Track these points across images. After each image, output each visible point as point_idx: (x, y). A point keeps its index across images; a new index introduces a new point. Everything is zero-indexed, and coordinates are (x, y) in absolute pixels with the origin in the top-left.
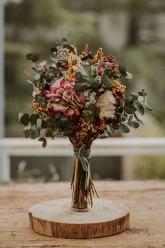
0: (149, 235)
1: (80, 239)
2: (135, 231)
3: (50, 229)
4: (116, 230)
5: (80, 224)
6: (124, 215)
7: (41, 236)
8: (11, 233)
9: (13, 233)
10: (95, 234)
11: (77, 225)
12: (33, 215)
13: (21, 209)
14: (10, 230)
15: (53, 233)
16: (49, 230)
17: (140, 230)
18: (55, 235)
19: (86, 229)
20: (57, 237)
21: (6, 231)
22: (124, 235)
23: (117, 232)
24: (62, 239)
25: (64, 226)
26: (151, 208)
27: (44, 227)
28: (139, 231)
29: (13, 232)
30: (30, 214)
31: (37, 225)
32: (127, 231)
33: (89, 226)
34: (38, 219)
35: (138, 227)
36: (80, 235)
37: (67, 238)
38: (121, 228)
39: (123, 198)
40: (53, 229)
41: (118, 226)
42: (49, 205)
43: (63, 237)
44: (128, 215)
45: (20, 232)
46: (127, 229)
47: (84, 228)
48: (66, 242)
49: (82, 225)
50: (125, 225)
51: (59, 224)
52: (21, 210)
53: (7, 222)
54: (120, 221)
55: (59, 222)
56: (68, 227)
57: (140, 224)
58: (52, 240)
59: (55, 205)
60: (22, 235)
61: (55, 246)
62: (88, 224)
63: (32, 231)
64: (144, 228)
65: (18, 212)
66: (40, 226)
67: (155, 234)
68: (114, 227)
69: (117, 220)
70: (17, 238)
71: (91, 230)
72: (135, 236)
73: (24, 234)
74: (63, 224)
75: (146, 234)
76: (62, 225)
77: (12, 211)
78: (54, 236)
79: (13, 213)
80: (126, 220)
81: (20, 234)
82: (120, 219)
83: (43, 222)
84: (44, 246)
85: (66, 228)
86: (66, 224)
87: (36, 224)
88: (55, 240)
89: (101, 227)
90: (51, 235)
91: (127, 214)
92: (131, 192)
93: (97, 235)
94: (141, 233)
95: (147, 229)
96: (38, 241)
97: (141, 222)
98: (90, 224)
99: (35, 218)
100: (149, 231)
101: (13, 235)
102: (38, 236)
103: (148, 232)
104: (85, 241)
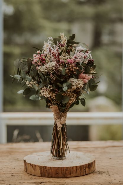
0: (109, 175)
1: (60, 178)
2: (100, 173)
3: (39, 171)
4: (86, 171)
5: (60, 168)
6: (91, 162)
7: (33, 176)
8: (11, 174)
9: (13, 175)
10: (71, 174)
11: (58, 168)
12: (27, 162)
13: (18, 159)
14: (10, 173)
15: (41, 174)
16: (38, 172)
17: (103, 172)
18: (43, 175)
19: (64, 170)
20: (44, 177)
21: (7, 173)
22: (91, 175)
23: (87, 174)
24: (48, 178)
25: (49, 168)
26: (110, 158)
27: (35, 170)
28: (102, 173)
29: (12, 174)
30: (25, 161)
31: (30, 169)
33: (67, 169)
34: (30, 164)
35: (101, 170)
36: (60, 175)
37: (51, 177)
38: (89, 170)
40: (41, 171)
41: (87, 169)
42: (38, 155)
44: (94, 161)
45: (18, 174)
46: (94, 172)
47: (63, 170)
48: (51, 180)
49: (62, 168)
50: (92, 168)
51: (46, 167)
53: (8, 167)
54: (89, 166)
55: (45, 166)
57: (103, 168)
58: (40, 179)
59: (42, 155)
60: (19, 176)
61: (43, 182)
62: (66, 167)
63: (26, 173)
64: (106, 171)
65: (16, 161)
66: (32, 169)
67: (113, 175)
68: (84, 169)
69: (86, 165)
70: (16, 177)
71: (68, 171)
72: (100, 176)
73: (20, 175)
74: (48, 167)
75: (107, 175)
76: (47, 168)
77: (11, 160)
78: (42, 176)
79: (12, 162)
80: (93, 165)
81: (18, 175)
82: (89, 164)
83: (34, 166)
84: (35, 183)
85: (51, 170)
86: (51, 167)
88: (42, 179)
89: (75, 169)
90: (40, 176)
91: (93, 161)
93: (73, 175)
95: (108, 171)
96: (31, 179)
98: (68, 167)
99: (28, 164)
100: (109, 173)
101: (12, 176)
102: (31, 176)
103: (108, 173)
104: (64, 179)
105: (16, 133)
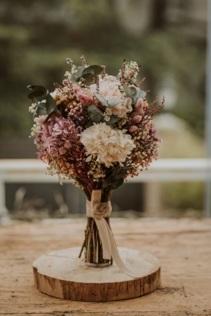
0: (186, 296)
1: (98, 302)
2: (169, 290)
3: (61, 289)
4: (144, 289)
5: (98, 284)
6: (154, 271)
7: (50, 298)
8: (10, 294)
9: (14, 294)
10: (117, 295)
11: (95, 284)
12: (38, 271)
13: (22, 259)
14: (9, 290)
15: (65, 294)
16: (59, 290)
17: (175, 289)
18: (67, 297)
19: (106, 288)
20: (70, 299)
21: (4, 291)
22: (154, 296)
23: (145, 293)
24: (77, 303)
25: (79, 285)
26: (187, 258)
27: (53, 287)
28: (173, 290)
29: (13, 292)
30: (35, 270)
31: (44, 284)
32: (158, 291)
33: (110, 286)
34: (45, 276)
35: (172, 285)
36: (99, 297)
37: (82, 300)
38: (150, 287)
39: (151, 243)
40: (64, 289)
41: (146, 285)
42: (59, 257)
43: (77, 300)
44: (159, 270)
45: (22, 292)
46: (159, 289)
47: (104, 289)
48: (81, 306)
49: (101, 284)
50: (155, 283)
51: (73, 283)
52: (22, 261)
53: (5, 278)
54: (149, 279)
55: (71, 280)
56: (83, 287)
57: (174, 281)
58: (63, 304)
59: (66, 257)
60: (26, 297)
61: (68, 312)
62: (109, 284)
63: (37, 291)
64: (179, 286)
65: (19, 264)
66: (48, 285)
67: (193, 295)
68: (141, 286)
69: (145, 278)
70: (19, 301)
71: (112, 290)
72: (168, 297)
73: (27, 295)
74: (77, 283)
75: (182, 295)
76: (76, 285)
77: (11, 262)
78: (65, 298)
79: (12, 266)
80: (157, 277)
81: (23, 295)
82: (149, 276)
83: (51, 281)
84: (53, 313)
85: (82, 288)
86: (81, 283)
87: (43, 282)
88: (66, 304)
89: (125, 287)
90: (62, 297)
91: (157, 269)
92: (162, 235)
93: (121, 296)
94: (176, 294)
95: (183, 288)
96: (46, 304)
97: (174, 278)
98: (112, 284)
99: (41, 275)
100: (185, 290)
101: (13, 296)
102: (46, 298)
103: (184, 292)
104: (105, 305)
105: (20, 194)
